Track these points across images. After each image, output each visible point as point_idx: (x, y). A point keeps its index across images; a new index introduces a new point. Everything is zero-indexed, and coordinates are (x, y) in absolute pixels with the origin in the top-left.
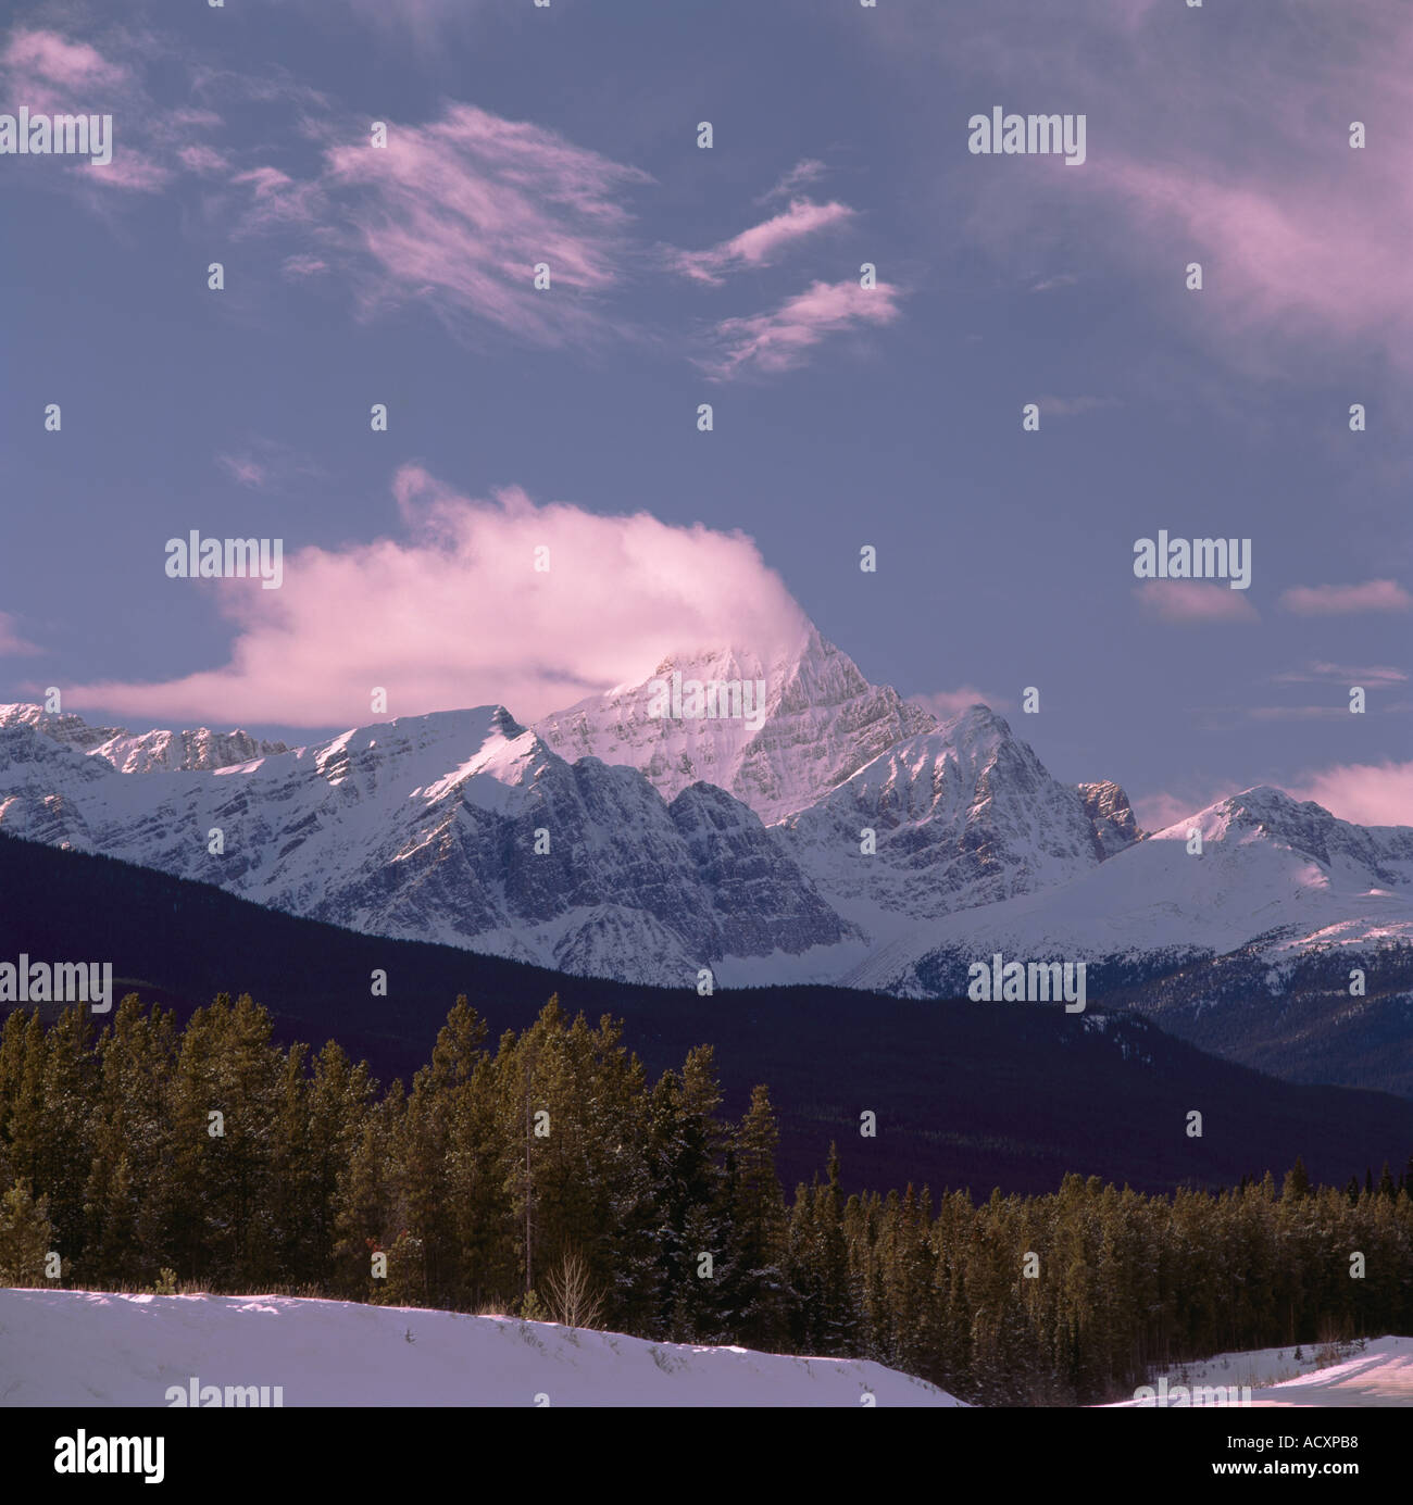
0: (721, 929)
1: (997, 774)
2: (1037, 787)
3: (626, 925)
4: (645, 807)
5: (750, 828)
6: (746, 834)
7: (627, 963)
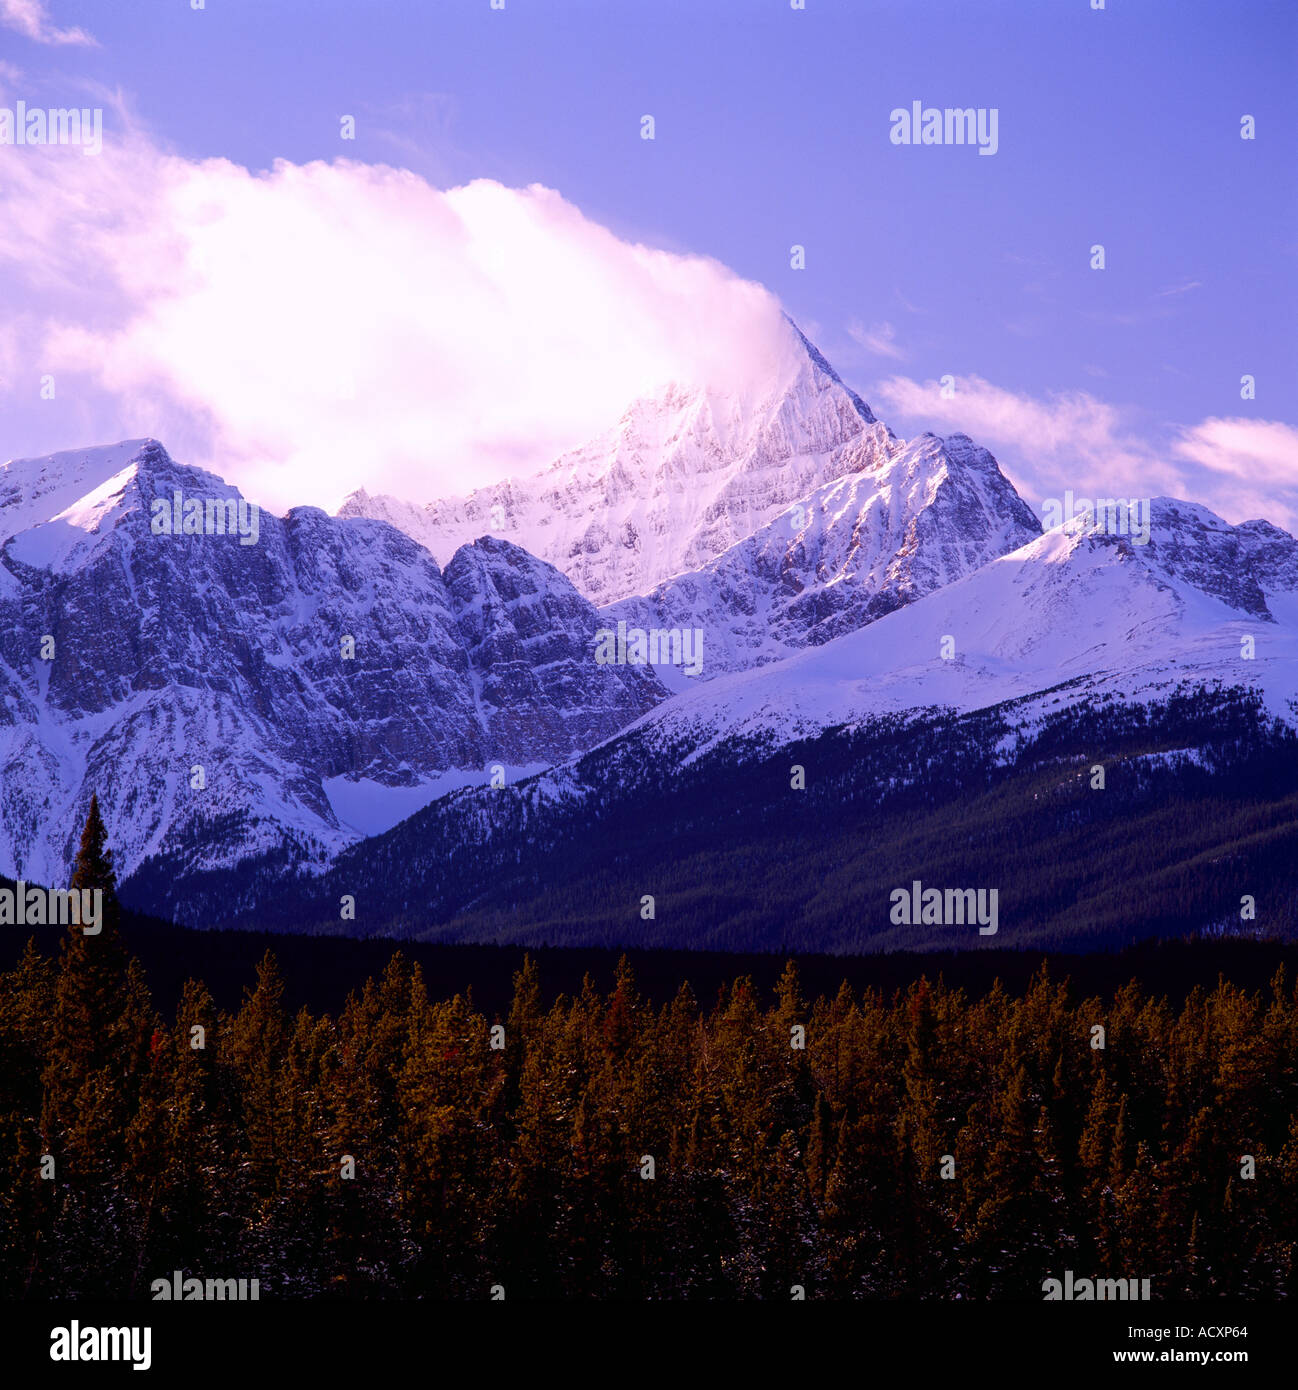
0: (486, 728)
1: (930, 517)
2: (990, 532)
3: (186, 712)
4: (387, 571)
5: (550, 596)
6: (544, 603)
7: (173, 764)
